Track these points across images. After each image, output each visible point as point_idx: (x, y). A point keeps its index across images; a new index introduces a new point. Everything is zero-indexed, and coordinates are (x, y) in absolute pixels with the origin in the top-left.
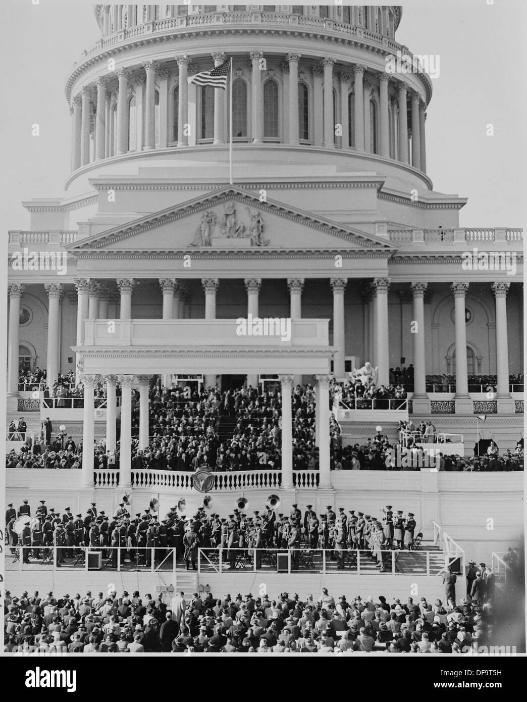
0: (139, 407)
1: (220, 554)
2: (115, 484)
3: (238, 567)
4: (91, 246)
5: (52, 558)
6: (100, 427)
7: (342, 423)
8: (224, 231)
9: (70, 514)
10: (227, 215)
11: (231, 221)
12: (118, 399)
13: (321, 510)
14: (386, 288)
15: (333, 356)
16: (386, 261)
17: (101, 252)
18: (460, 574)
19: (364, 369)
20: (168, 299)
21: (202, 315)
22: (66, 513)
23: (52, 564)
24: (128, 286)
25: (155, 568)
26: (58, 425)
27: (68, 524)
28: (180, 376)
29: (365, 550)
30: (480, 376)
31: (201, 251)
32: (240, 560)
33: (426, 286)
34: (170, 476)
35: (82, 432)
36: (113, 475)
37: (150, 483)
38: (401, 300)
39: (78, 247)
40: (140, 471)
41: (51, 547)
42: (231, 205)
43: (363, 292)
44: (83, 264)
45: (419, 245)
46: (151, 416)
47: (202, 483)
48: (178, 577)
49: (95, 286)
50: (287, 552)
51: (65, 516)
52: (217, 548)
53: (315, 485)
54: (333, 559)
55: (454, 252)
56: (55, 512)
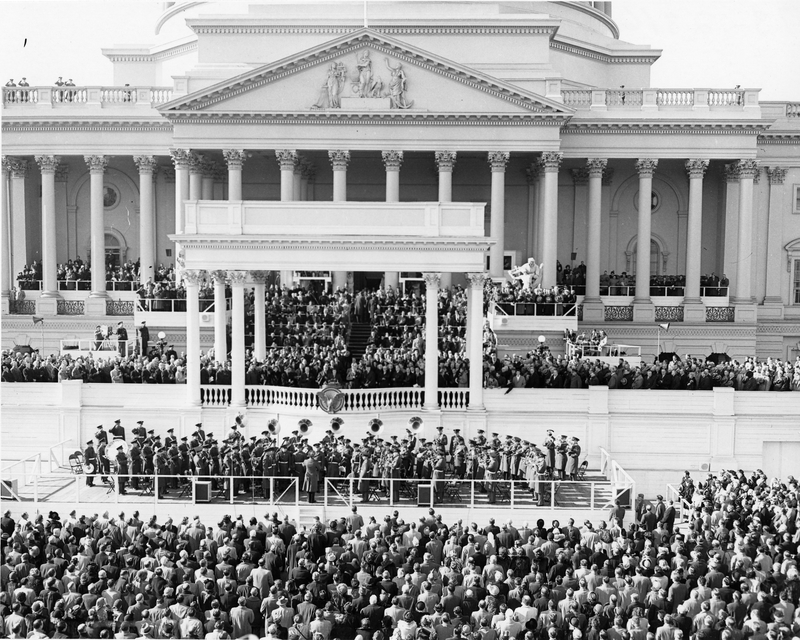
0: (253, 310)
1: (351, 484)
2: (226, 403)
3: (371, 500)
4: (190, 107)
5: (153, 489)
6: (207, 335)
7: (498, 332)
8: (356, 88)
9: (174, 438)
10: (360, 68)
11: (365, 76)
12: (228, 301)
13: (470, 434)
14: (556, 165)
15: (489, 249)
16: (558, 130)
17: (202, 115)
18: (629, 508)
19: (526, 267)
20: (287, 177)
21: (329, 197)
22: (169, 435)
23: (154, 495)
24: (238, 160)
25: (274, 500)
26: (156, 332)
27: (170, 448)
28: (303, 273)
29: (520, 481)
30: (665, 276)
31: (328, 113)
32: (374, 492)
33: (605, 163)
34: (291, 394)
35: (185, 341)
36: (224, 391)
37: (268, 401)
38: (574, 181)
39: (174, 109)
40: (255, 387)
41: (151, 476)
42: (366, 55)
43: (528, 170)
44: (179, 130)
45: (600, 110)
46: (268, 321)
47: (329, 402)
48: (301, 511)
49: (196, 159)
50: (429, 483)
51: (167, 440)
52: (348, 478)
53: (464, 406)
54: (484, 491)
55: (641, 120)
56: (155, 435)
